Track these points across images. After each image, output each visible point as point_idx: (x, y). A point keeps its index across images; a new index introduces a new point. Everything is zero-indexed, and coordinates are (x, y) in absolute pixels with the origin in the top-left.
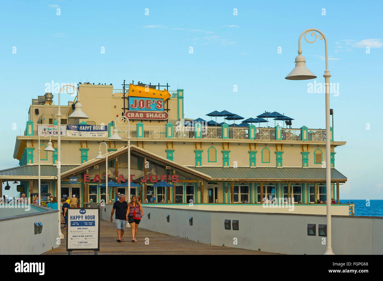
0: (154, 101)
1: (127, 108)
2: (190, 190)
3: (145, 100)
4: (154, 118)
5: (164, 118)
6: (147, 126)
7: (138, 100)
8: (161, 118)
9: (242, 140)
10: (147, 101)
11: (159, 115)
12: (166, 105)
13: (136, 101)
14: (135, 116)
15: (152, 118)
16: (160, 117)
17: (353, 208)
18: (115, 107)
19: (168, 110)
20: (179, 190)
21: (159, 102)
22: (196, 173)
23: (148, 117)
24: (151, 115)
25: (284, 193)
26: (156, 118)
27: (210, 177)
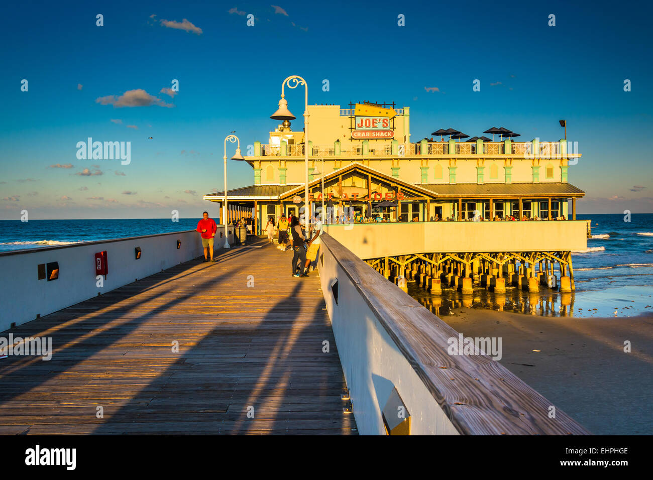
0: (380, 120)
1: (354, 127)
2: (416, 208)
3: (371, 119)
4: (379, 137)
5: (389, 137)
6: (372, 144)
7: (364, 119)
8: (388, 137)
9: (469, 155)
10: (373, 120)
11: (385, 134)
12: (392, 123)
13: (362, 121)
14: (361, 135)
15: (378, 137)
16: (386, 136)
17: (589, 225)
18: (342, 127)
19: (394, 128)
20: (405, 207)
21: (385, 121)
22: (422, 190)
23: (374, 135)
24: (377, 134)
25: (524, 209)
26: (382, 137)
27: (437, 194)
